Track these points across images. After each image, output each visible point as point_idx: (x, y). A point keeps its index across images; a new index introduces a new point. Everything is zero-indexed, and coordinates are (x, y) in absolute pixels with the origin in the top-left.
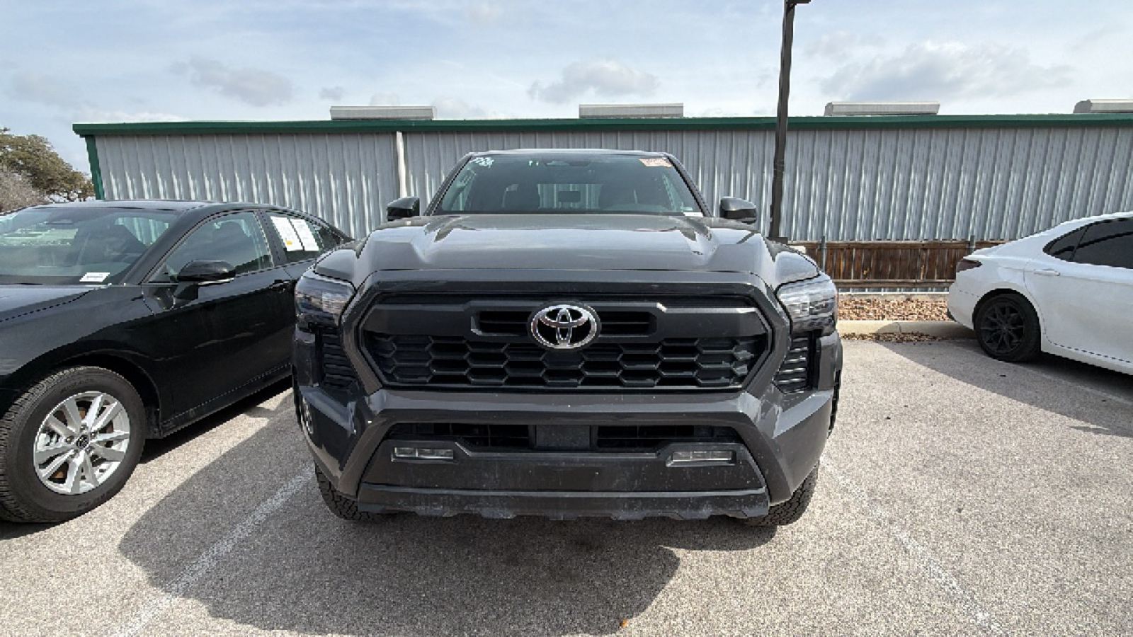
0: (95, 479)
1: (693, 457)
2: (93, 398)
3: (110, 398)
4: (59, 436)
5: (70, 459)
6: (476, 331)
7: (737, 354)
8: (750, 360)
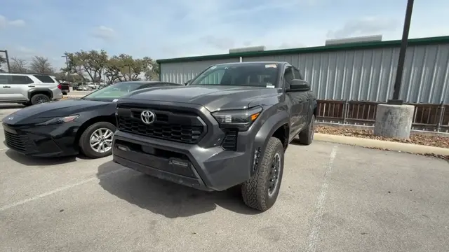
0: (105, 150)
2: (106, 130)
3: (110, 131)
5: (99, 144)
6: (132, 116)
7: (193, 132)
8: (199, 135)
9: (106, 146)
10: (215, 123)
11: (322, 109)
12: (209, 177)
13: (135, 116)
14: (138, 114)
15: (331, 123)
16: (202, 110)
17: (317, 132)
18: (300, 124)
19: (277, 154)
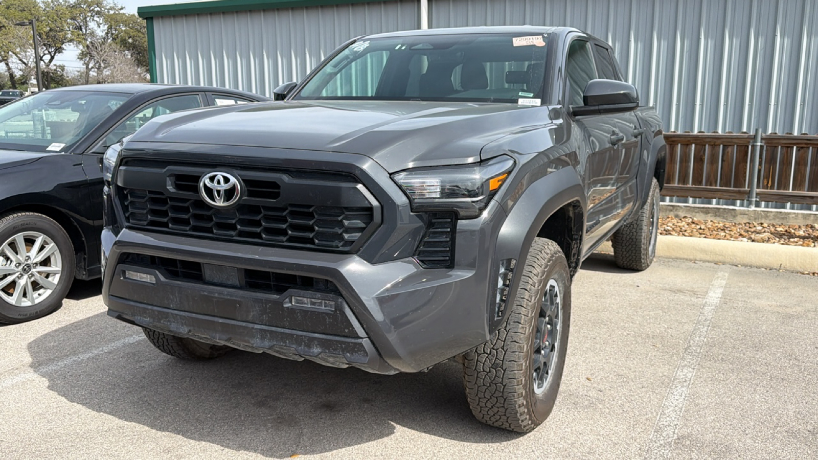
0: (33, 300)
1: (325, 307)
2: (37, 237)
3: (49, 240)
4: (11, 261)
5: (17, 279)
6: (170, 188)
7: (346, 223)
8: (361, 230)
9: (36, 286)
10: (400, 199)
11: (685, 159)
12: (392, 337)
13: (178, 187)
14: (189, 183)
15: (714, 204)
16: (367, 166)
17: (668, 233)
18: (614, 207)
19: (552, 282)
